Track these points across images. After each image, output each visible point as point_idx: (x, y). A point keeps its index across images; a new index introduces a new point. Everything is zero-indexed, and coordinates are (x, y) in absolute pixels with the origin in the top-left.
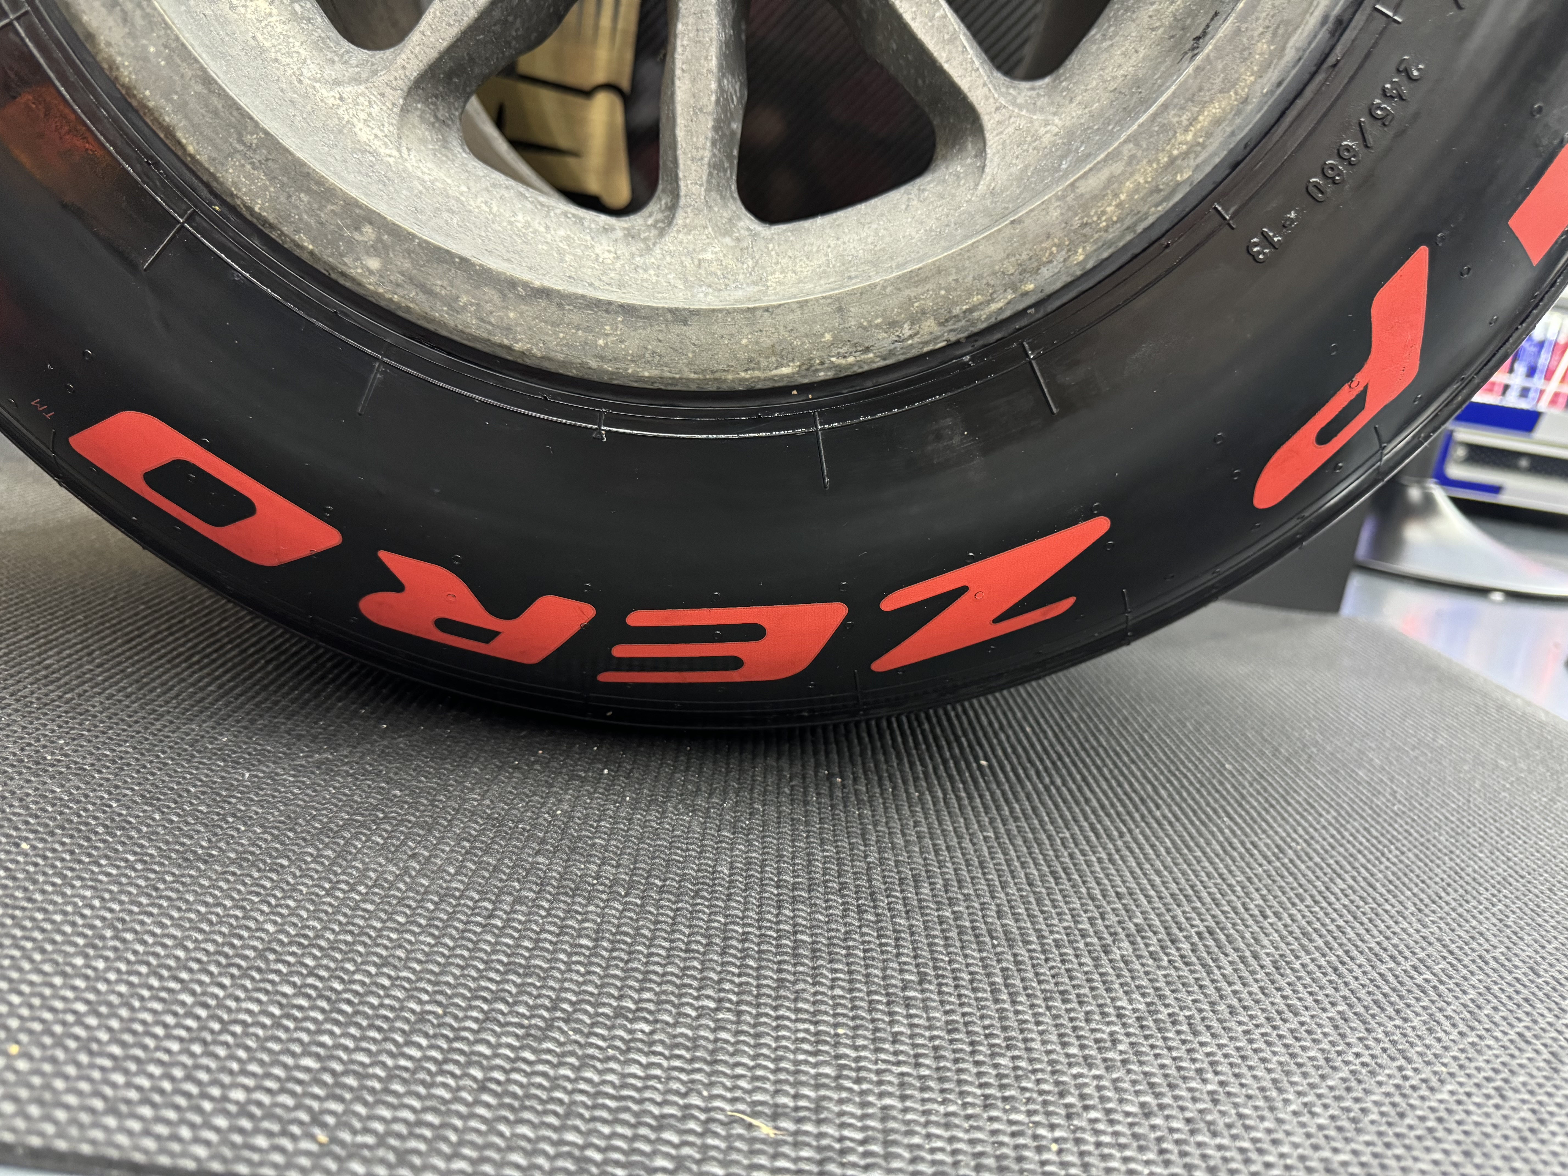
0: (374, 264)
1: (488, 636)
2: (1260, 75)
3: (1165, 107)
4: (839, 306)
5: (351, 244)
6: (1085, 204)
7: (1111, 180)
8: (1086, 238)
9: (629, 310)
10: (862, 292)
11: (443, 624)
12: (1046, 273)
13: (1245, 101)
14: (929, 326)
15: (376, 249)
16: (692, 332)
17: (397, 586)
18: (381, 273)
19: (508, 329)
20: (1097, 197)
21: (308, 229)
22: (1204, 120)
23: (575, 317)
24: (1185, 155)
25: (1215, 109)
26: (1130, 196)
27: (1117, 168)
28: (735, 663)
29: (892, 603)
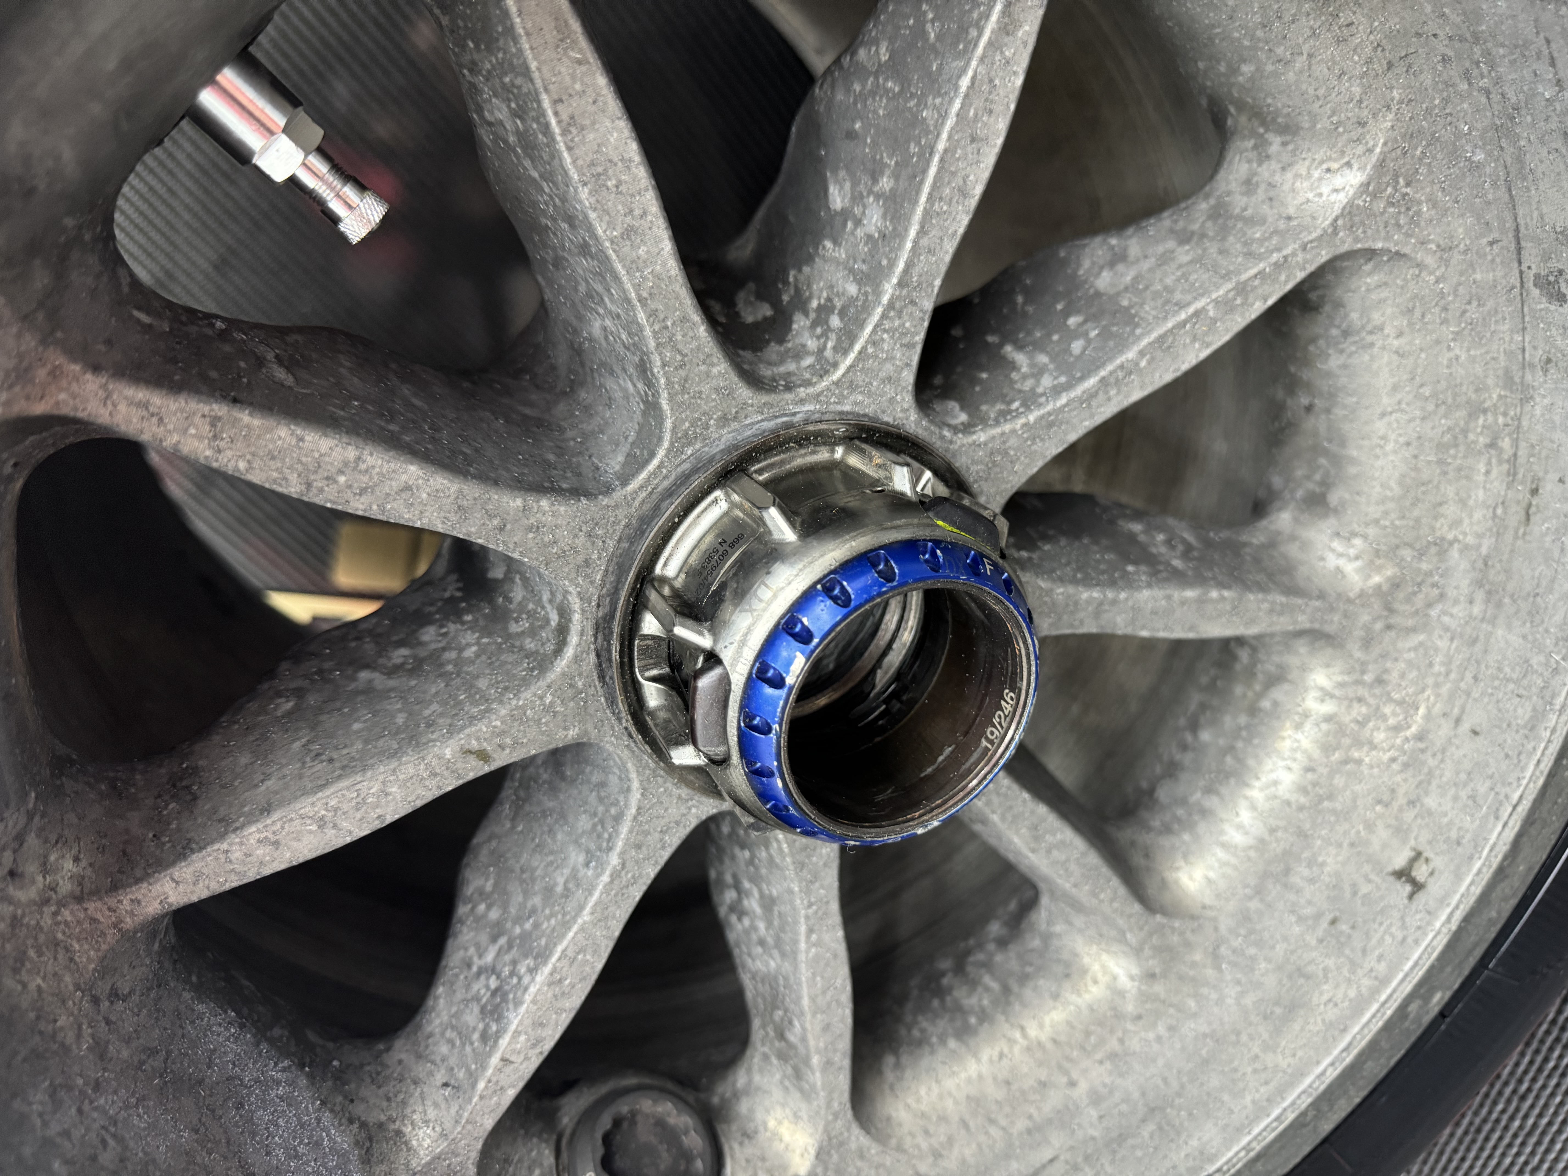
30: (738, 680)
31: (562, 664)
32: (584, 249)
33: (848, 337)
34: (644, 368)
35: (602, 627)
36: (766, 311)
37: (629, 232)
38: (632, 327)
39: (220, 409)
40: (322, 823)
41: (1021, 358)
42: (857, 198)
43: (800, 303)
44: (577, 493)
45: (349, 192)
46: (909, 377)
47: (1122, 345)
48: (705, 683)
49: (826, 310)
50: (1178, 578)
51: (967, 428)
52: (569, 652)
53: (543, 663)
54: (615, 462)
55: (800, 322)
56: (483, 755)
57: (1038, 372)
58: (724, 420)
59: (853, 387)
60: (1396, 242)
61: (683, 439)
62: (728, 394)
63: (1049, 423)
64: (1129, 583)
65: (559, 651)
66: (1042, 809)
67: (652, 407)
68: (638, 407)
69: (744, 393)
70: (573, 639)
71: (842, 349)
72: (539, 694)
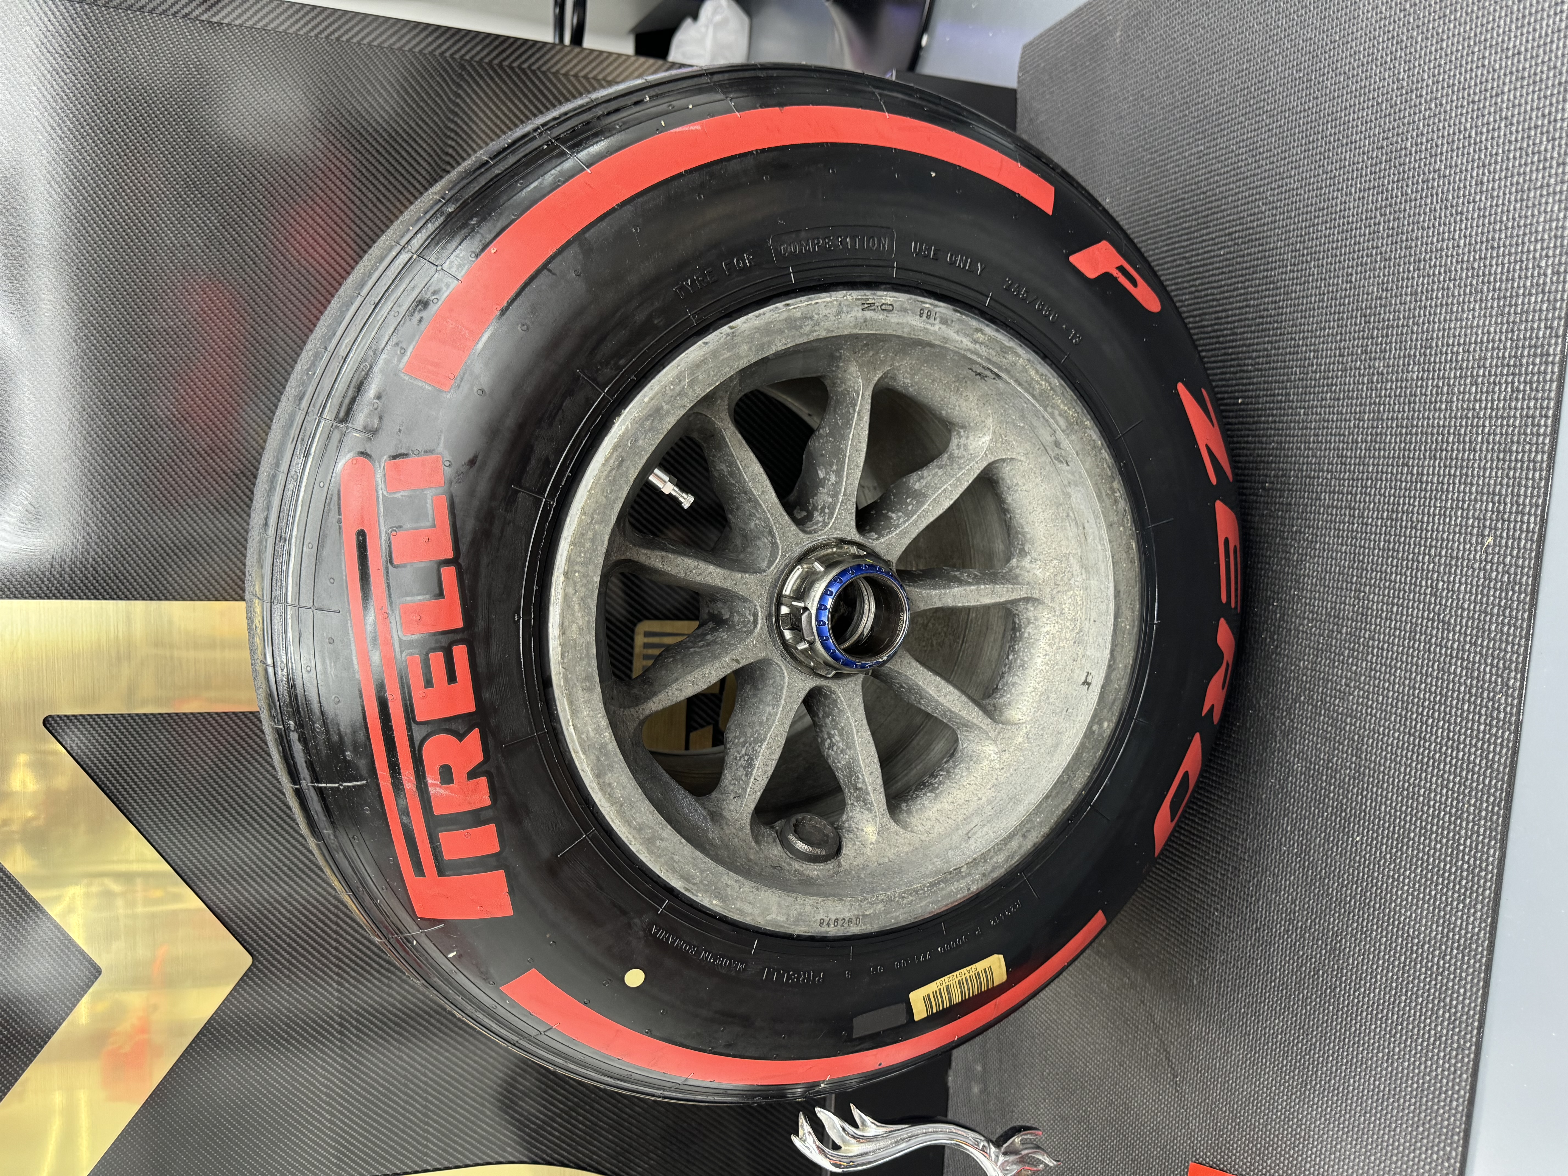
0: (1106, 724)
1: (1228, 664)
2: (1020, 356)
3: (1033, 396)
4: (1110, 526)
5: (1100, 735)
6: (1070, 424)
7: (1060, 415)
8: (1082, 422)
9: (1116, 616)
10: (1105, 516)
12: (1094, 437)
13: (1029, 360)
14: (1116, 485)
15: (1101, 725)
16: (1122, 588)
17: (1213, 708)
18: (1110, 721)
19: (1126, 666)
20: (1067, 419)
21: (1095, 753)
22: (1037, 378)
23: (1120, 639)
24: (1050, 384)
25: (1033, 373)
26: (1065, 405)
27: (1056, 412)
28: (1234, 549)
29: (1214, 480)
30: (814, 613)
31: (757, 631)
32: (750, 500)
33: (831, 514)
34: (770, 532)
35: (768, 617)
36: (804, 514)
37: (763, 492)
38: (766, 520)
39: (664, 553)
40: (693, 683)
41: (894, 515)
42: (827, 473)
43: (815, 508)
44: (756, 572)
45: (684, 495)
46: (853, 523)
47: (923, 504)
48: (804, 617)
49: (823, 508)
50: (970, 584)
51: (877, 539)
52: (759, 626)
53: (751, 632)
54: (765, 564)
55: (816, 514)
56: (737, 661)
57: (899, 518)
58: (797, 544)
59: (836, 529)
60: (1010, 454)
61: (785, 552)
62: (797, 536)
63: (904, 533)
64: (950, 587)
65: (755, 627)
67: (774, 544)
68: (769, 546)
69: (802, 535)
70: (760, 622)
71: (830, 518)
72: (751, 641)
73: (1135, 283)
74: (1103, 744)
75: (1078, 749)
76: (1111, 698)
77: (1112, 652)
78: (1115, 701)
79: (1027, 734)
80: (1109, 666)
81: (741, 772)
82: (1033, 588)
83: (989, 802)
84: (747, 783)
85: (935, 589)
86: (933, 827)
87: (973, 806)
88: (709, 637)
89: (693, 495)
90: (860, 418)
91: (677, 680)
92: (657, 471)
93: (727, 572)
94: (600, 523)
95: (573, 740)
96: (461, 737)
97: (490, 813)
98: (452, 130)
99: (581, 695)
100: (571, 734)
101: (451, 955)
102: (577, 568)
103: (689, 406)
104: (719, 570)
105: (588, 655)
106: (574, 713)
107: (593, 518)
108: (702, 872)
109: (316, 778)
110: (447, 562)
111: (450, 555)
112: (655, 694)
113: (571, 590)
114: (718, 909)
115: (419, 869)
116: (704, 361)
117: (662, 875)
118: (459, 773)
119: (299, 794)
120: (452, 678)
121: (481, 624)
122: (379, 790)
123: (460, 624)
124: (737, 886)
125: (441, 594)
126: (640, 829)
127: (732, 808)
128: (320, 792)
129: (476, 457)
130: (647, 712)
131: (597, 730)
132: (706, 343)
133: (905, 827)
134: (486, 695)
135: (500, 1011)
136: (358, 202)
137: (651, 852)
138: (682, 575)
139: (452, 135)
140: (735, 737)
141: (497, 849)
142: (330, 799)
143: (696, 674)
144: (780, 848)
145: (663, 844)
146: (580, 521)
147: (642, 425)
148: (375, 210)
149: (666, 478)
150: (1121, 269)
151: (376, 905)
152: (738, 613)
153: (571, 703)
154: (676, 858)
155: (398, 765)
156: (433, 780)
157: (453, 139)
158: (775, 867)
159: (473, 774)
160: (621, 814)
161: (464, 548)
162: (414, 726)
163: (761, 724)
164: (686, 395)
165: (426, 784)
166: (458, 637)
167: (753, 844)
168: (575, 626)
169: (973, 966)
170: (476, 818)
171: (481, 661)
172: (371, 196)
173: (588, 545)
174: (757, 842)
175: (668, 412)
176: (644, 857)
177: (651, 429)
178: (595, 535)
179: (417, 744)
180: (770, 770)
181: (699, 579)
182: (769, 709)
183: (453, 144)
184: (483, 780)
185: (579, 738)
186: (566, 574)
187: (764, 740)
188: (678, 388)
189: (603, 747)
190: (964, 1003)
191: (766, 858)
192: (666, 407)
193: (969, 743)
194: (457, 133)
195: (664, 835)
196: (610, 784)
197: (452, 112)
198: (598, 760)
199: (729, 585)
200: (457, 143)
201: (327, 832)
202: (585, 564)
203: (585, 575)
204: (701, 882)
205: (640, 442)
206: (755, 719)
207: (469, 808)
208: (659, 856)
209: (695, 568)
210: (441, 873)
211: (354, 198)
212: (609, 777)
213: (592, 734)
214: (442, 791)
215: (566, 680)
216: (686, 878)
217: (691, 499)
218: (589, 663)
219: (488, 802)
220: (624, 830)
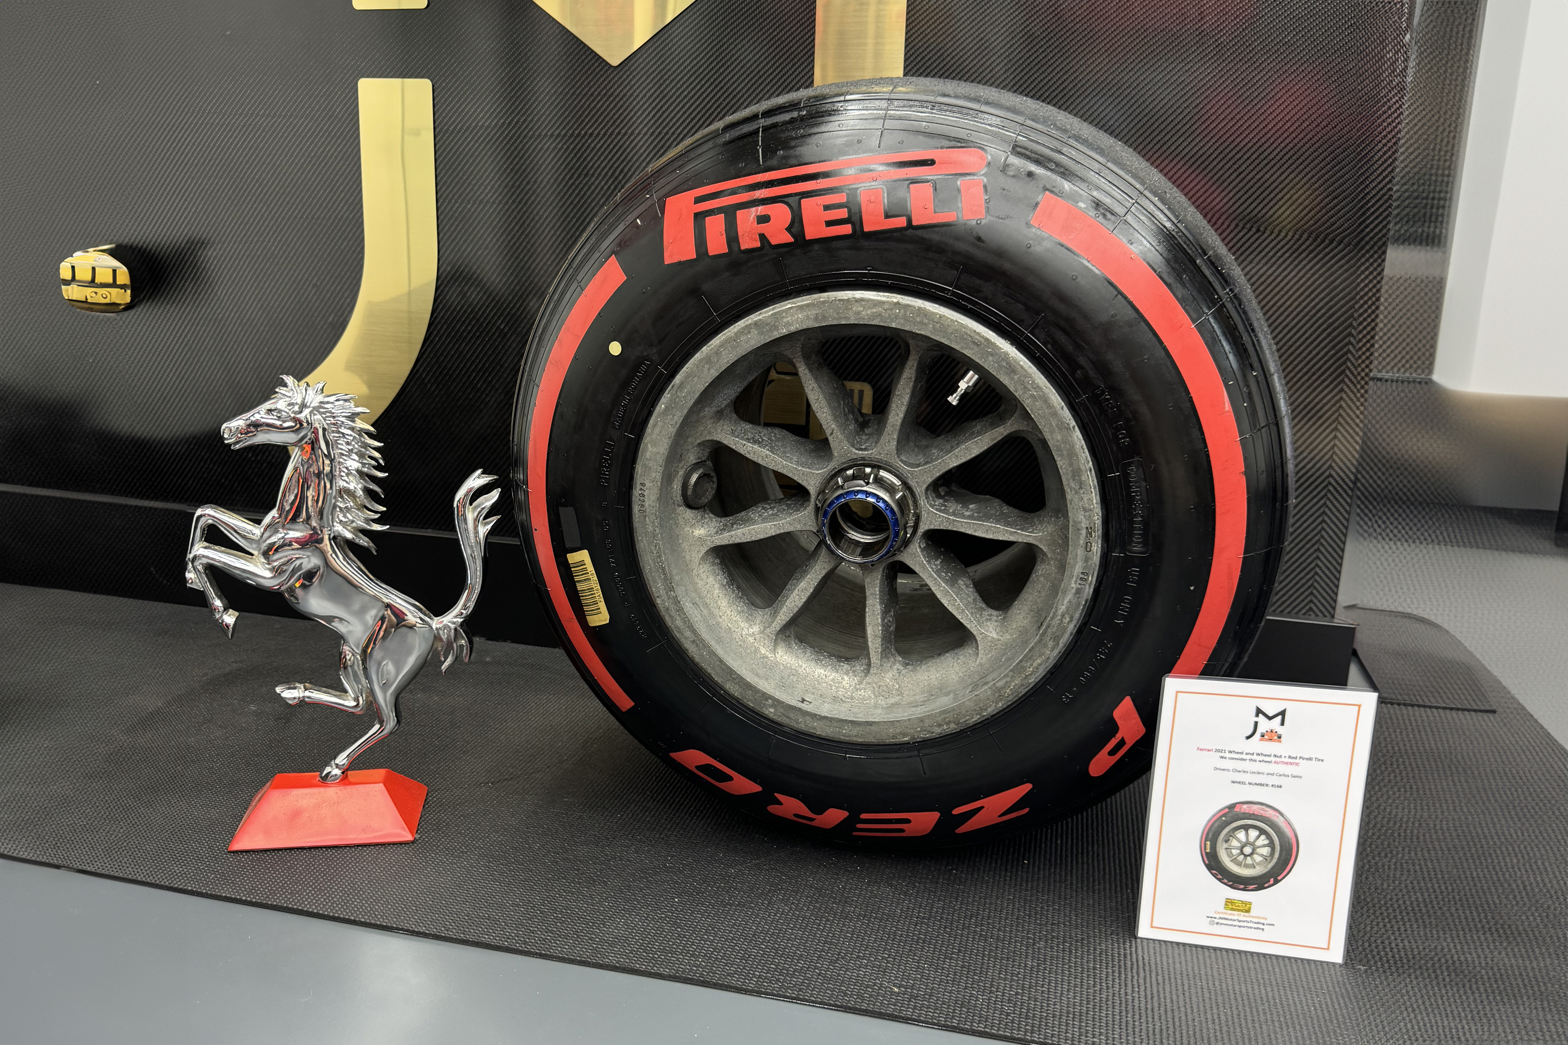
0: (772, 710)
1: (812, 820)
2: (1052, 651)
3: (1021, 661)
4: (921, 720)
5: (765, 705)
6: (999, 690)
7: (1007, 682)
8: (1001, 700)
9: (852, 722)
10: (929, 716)
11: (796, 815)
12: (989, 710)
13: (1048, 658)
14: (953, 726)
15: (772, 706)
16: (873, 728)
17: (781, 804)
18: (775, 714)
19: (815, 728)
20: (1003, 688)
21: (751, 701)
22: (1035, 664)
23: (836, 724)
24: (1031, 675)
25: (1039, 661)
26: (1014, 686)
27: (1008, 679)
28: (902, 831)
29: (956, 811)
30: (865, 489)
31: (854, 450)
32: (952, 447)
33: (940, 511)
34: (927, 463)
35: (863, 459)
36: (943, 494)
37: (957, 456)
38: (936, 459)
39: (913, 379)
41: (938, 562)
42: (972, 510)
43: (946, 501)
44: (897, 450)
45: (958, 398)
46: (932, 527)
47: (945, 583)
48: (862, 482)
49: (945, 506)
50: (883, 619)
51: (920, 547)
52: (857, 451)
53: (853, 446)
54: (903, 458)
55: (941, 501)
56: (832, 434)
57: (936, 565)
58: (917, 483)
59: (928, 513)
60: (981, 652)
61: (912, 473)
62: (924, 482)
63: (924, 567)
64: (881, 603)
65: (857, 449)
66: (811, 590)
67: (918, 465)
68: (918, 462)
69: (925, 486)
70: (860, 452)
71: (937, 510)
72: (846, 446)
73: (1112, 753)
74: (758, 708)
75: (755, 688)
76: (792, 715)
77: (825, 718)
78: (789, 718)
79: (767, 657)
80: (815, 715)
81: (750, 435)
82: (878, 669)
83: (718, 623)
84: (742, 439)
85: (880, 591)
86: (702, 580)
87: (716, 611)
88: (851, 416)
89: (958, 404)
90: (1011, 533)
91: (820, 388)
92: (976, 376)
93: (898, 428)
94: (934, 327)
95: (782, 306)
96: (789, 229)
97: (735, 249)
98: (1301, 236)
99: (812, 313)
100: (786, 305)
101: (638, 221)
102: (902, 311)
103: (1016, 394)
104: (900, 421)
105: (841, 318)
106: (801, 308)
107: (937, 323)
108: (685, 397)
109: (766, 129)
110: (909, 221)
111: (915, 223)
112: (811, 370)
113: (886, 306)
114: (658, 409)
115: (698, 200)
116: (1049, 406)
117: (684, 368)
118: (764, 228)
119: (754, 117)
120: (829, 223)
121: (866, 244)
122: (756, 174)
123: (867, 229)
124: (673, 422)
125: (887, 216)
126: (717, 353)
127: (725, 427)
128: (756, 132)
129: (983, 242)
130: (798, 365)
131: (788, 324)
132: (1062, 408)
133: (702, 558)
134: (816, 247)
135: (597, 255)
136: (1238, 156)
137: (701, 361)
138: (897, 393)
139: (1297, 236)
140: (775, 434)
141: (711, 253)
142: (750, 139)
143: (824, 403)
144: (694, 462)
145: (706, 370)
146: (936, 314)
147: (1003, 359)
148: (1231, 171)
149: (970, 384)
150: (1122, 743)
151: (675, 170)
152: (868, 439)
153: (808, 305)
154: (696, 379)
155: (772, 186)
156: (760, 210)
157: (1293, 236)
158: (681, 456)
159: (762, 237)
160: (728, 340)
161: (919, 233)
162: (798, 197)
163: (785, 452)
164: (1024, 393)
165: (758, 205)
166: (858, 228)
167: (699, 441)
168: (862, 309)
169: (602, 600)
170: (732, 238)
171: (840, 244)
172: (1243, 167)
173: (918, 319)
174: (699, 444)
175: (1013, 379)
176: (698, 356)
177: (1000, 366)
178: (925, 324)
179: (786, 200)
180: (750, 456)
181: (894, 405)
182: (795, 459)
183: (1289, 237)
184: (758, 244)
185: (783, 311)
186: (898, 303)
187: (773, 453)
188: (1029, 387)
189: (776, 328)
190: (576, 592)
191: (688, 450)
192: (1016, 377)
193: (761, 615)
194: (1298, 240)
195: (712, 371)
196: (749, 332)
197: (1317, 237)
198: (767, 325)
199: (889, 428)
200: (1290, 241)
201: (728, 136)
202: (905, 317)
203: (897, 317)
204: (678, 397)
205: (991, 358)
206: (788, 449)
207: (740, 234)
208: (697, 367)
209: (902, 403)
210: (696, 215)
211: (1241, 153)
212: (755, 332)
213: (785, 320)
214: (752, 216)
215: (824, 302)
216: (681, 386)
217: (954, 403)
218: (834, 319)
219: (743, 248)
220: (718, 342)
